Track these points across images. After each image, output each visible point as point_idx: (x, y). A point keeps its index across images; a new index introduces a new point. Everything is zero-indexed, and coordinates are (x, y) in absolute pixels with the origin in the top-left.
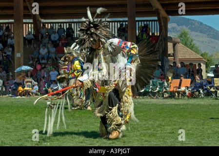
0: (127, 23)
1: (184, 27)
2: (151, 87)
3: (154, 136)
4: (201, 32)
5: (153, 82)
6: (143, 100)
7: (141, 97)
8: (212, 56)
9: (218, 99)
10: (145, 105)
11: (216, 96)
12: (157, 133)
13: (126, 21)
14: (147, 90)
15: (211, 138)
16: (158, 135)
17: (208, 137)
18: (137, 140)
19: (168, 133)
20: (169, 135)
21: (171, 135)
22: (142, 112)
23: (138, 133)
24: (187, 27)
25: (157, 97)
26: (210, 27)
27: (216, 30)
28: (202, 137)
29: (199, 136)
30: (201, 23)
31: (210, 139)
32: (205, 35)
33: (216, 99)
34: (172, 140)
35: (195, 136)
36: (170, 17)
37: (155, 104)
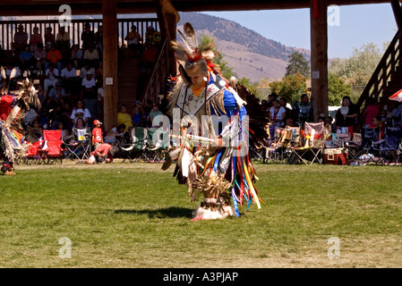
0: (101, 24)
1: (206, 32)
2: (146, 141)
3: (150, 231)
4: (236, 41)
5: (148, 132)
6: (131, 166)
7: (127, 160)
8: (256, 84)
9: (266, 163)
10: (134, 174)
11: (264, 158)
12: (155, 226)
13: (98, 21)
14: (139, 147)
15: (255, 233)
16: (157, 229)
17: (249, 233)
18: (119, 238)
19: (176, 225)
20: (177, 228)
21: (181, 228)
22: (128, 188)
23: (121, 227)
24: (211, 31)
25: (156, 160)
26: (253, 33)
27: (264, 38)
28: (238, 232)
29: (233, 231)
30: (238, 26)
31: (253, 236)
32: (243, 47)
33: (264, 163)
34: (184, 238)
35: (225, 231)
36: (180, 13)
37: (153, 173)
